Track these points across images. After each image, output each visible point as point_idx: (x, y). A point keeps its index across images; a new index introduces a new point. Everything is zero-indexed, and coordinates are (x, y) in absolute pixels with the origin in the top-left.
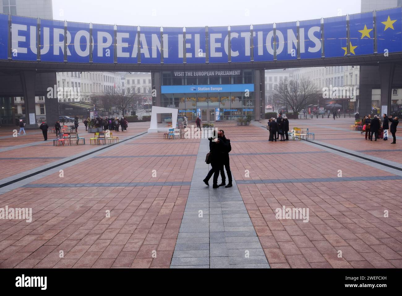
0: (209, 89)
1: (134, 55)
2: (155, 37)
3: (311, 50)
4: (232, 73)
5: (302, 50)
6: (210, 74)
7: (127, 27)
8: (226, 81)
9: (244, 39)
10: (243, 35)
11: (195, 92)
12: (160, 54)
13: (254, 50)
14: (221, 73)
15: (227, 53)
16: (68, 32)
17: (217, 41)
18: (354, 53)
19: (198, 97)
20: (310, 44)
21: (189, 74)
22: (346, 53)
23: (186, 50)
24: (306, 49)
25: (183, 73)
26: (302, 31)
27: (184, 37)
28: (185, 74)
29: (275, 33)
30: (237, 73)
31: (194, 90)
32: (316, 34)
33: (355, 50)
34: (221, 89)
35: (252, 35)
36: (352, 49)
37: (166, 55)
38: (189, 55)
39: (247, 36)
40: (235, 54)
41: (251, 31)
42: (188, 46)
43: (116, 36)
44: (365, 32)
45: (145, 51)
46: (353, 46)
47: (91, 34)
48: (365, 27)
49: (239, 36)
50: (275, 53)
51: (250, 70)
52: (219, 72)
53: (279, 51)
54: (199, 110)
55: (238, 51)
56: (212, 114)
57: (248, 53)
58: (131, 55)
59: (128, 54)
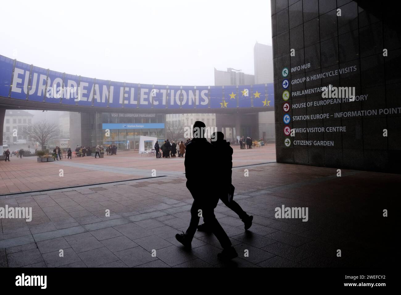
0: (135, 126)
1: (90, 99)
2: (105, 87)
3: (202, 103)
4: (150, 116)
5: (197, 103)
6: (136, 116)
7: (87, 78)
8: (146, 121)
9: (162, 94)
10: (162, 91)
11: (125, 128)
12: (107, 100)
13: (168, 101)
14: (143, 115)
15: (151, 102)
16: (49, 78)
17: (145, 93)
18: (226, 107)
19: (127, 131)
20: (201, 100)
21: (122, 115)
22: (222, 106)
23: (125, 99)
24: (200, 102)
25: (117, 114)
26: (197, 92)
27: (124, 89)
28: (118, 115)
29: (181, 92)
30: (153, 115)
31: (125, 127)
32: (205, 94)
33: (227, 105)
34: (143, 126)
35: (167, 92)
36: (226, 104)
37: (111, 101)
38: (126, 102)
39: (164, 92)
40: (156, 103)
41: (167, 89)
42: (126, 95)
43: (80, 85)
44: (233, 96)
45: (97, 97)
46: (226, 102)
47: (63, 82)
48: (233, 93)
49: (160, 91)
50: (181, 103)
51: (161, 114)
52: (142, 114)
53: (184, 103)
54: (129, 141)
55: (158, 102)
56: (137, 144)
57: (164, 103)
58: (88, 99)
59: (86, 98)
